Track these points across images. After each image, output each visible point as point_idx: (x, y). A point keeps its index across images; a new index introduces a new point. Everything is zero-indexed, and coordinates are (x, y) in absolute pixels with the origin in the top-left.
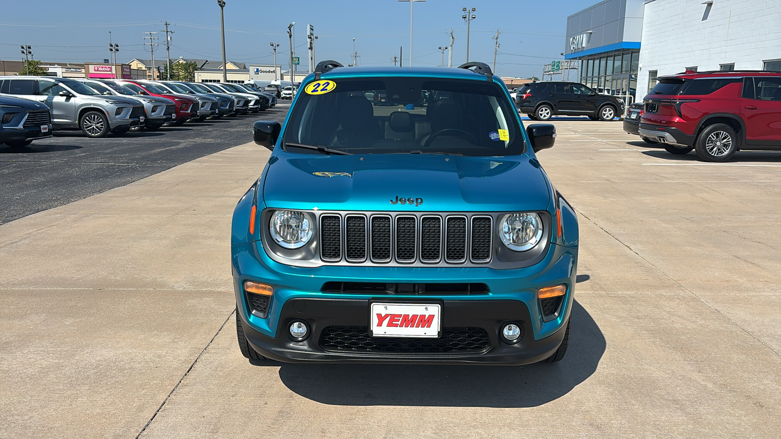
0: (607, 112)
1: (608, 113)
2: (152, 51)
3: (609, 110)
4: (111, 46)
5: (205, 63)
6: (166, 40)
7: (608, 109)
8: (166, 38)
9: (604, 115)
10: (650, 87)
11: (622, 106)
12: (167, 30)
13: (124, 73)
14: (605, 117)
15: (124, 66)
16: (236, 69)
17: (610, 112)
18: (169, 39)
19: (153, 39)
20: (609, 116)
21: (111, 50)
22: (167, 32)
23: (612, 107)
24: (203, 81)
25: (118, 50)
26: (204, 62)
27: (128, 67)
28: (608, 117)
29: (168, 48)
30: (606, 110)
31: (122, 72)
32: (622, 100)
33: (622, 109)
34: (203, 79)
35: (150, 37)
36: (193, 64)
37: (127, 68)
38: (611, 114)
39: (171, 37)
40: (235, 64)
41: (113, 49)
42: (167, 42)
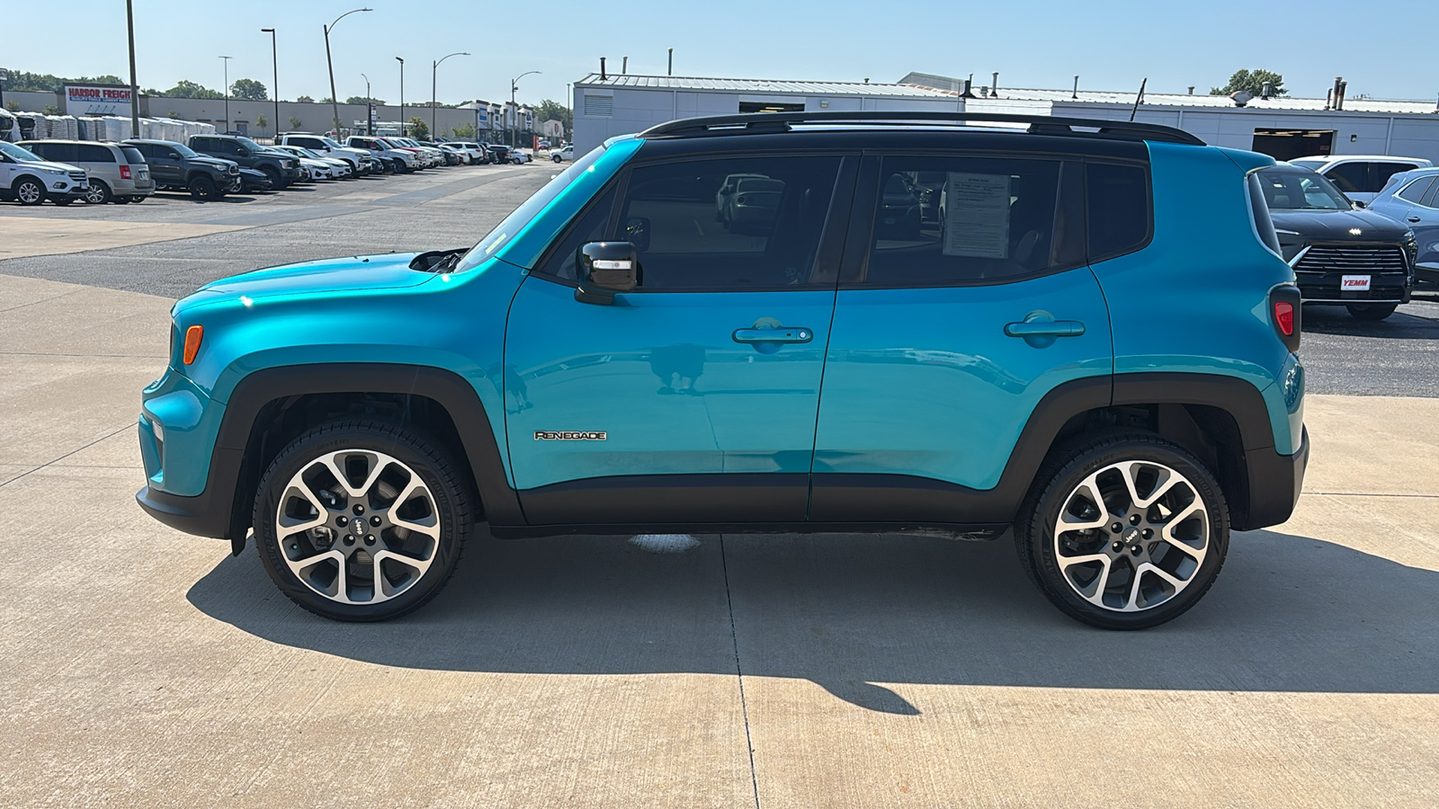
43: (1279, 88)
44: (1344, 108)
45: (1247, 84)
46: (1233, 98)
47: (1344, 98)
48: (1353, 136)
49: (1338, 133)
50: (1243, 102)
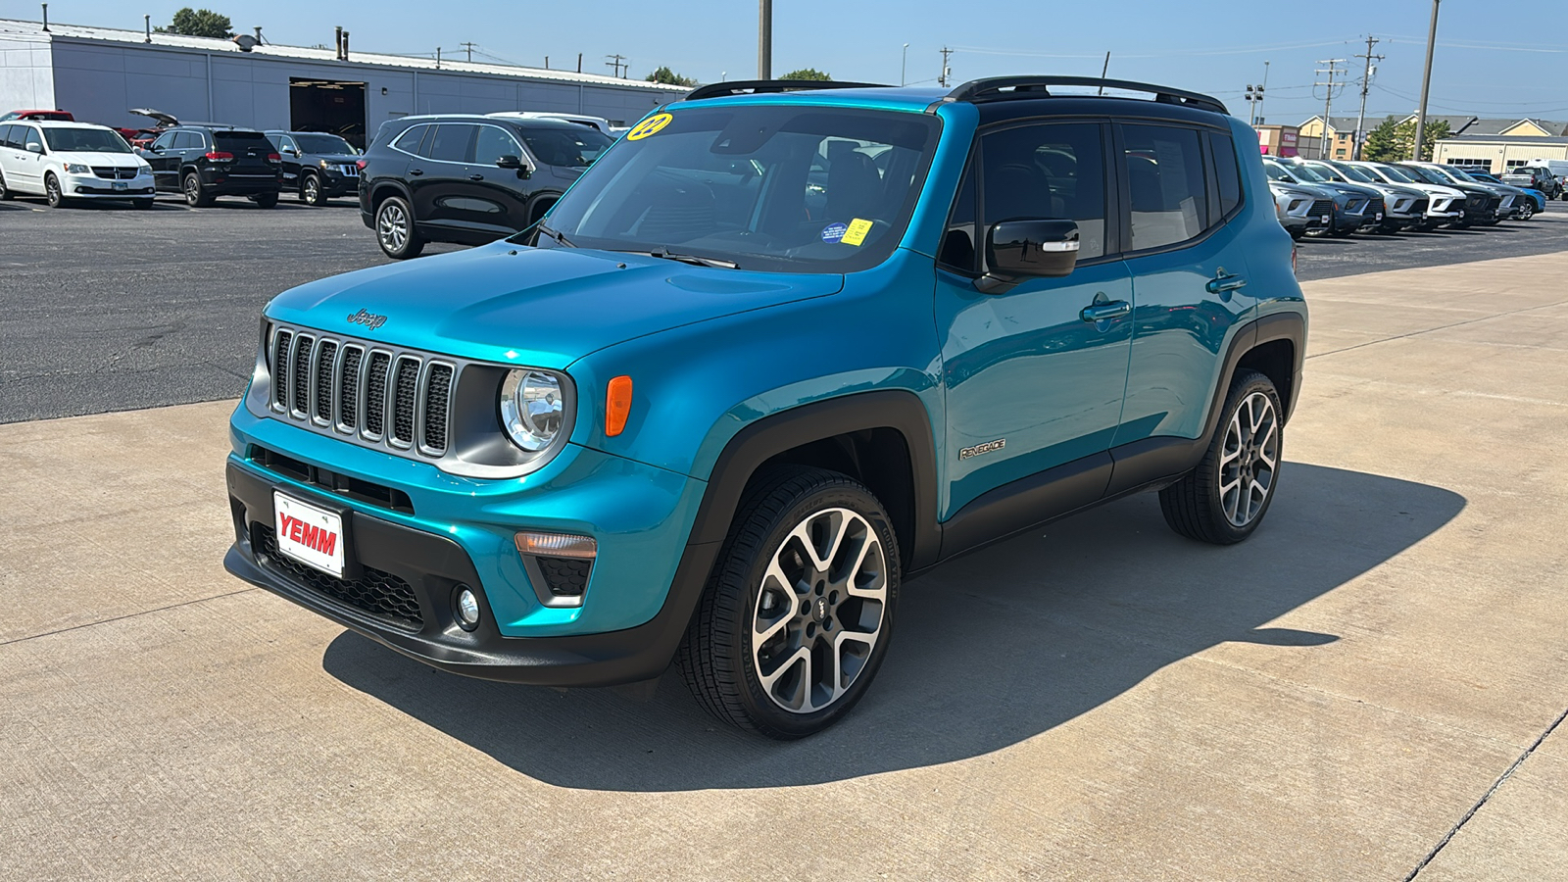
2: (1329, 99)
4: (1250, 89)
5: (1470, 124)
6: (1364, 75)
8: (1364, 70)
12: (1369, 53)
13: (1284, 144)
15: (1285, 131)
16: (1545, 135)
18: (1370, 72)
19: (1334, 74)
21: (1249, 98)
22: (1368, 58)
24: (1450, 161)
25: (1260, 98)
26: (1469, 120)
27: (1295, 132)
29: (1366, 90)
31: (1280, 143)
34: (1451, 157)
35: (1328, 71)
36: (1440, 126)
37: (1291, 134)
39: (1375, 69)
40: (1542, 124)
41: (1253, 97)
42: (1364, 79)
43: (229, 32)
44: (350, 59)
45: (194, 25)
46: (237, 42)
47: (349, 49)
48: (384, 89)
49: (370, 85)
50: (248, 48)
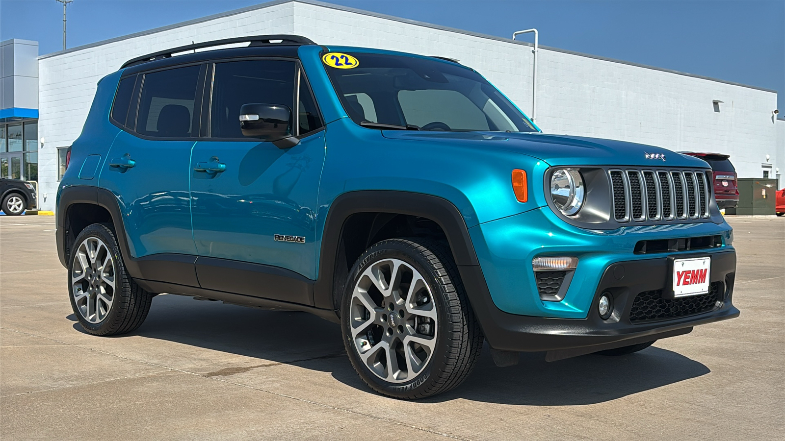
0: (13, 203)
1: (16, 203)
3: (17, 200)
7: (14, 198)
9: (11, 206)
10: (61, 174)
11: (33, 194)
14: (11, 210)
17: (18, 203)
20: (17, 208)
23: (19, 195)
28: (15, 209)
30: (12, 200)
32: (32, 186)
33: (34, 198)
38: (19, 206)
